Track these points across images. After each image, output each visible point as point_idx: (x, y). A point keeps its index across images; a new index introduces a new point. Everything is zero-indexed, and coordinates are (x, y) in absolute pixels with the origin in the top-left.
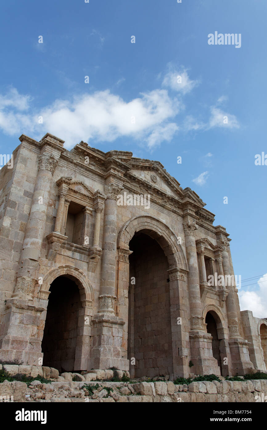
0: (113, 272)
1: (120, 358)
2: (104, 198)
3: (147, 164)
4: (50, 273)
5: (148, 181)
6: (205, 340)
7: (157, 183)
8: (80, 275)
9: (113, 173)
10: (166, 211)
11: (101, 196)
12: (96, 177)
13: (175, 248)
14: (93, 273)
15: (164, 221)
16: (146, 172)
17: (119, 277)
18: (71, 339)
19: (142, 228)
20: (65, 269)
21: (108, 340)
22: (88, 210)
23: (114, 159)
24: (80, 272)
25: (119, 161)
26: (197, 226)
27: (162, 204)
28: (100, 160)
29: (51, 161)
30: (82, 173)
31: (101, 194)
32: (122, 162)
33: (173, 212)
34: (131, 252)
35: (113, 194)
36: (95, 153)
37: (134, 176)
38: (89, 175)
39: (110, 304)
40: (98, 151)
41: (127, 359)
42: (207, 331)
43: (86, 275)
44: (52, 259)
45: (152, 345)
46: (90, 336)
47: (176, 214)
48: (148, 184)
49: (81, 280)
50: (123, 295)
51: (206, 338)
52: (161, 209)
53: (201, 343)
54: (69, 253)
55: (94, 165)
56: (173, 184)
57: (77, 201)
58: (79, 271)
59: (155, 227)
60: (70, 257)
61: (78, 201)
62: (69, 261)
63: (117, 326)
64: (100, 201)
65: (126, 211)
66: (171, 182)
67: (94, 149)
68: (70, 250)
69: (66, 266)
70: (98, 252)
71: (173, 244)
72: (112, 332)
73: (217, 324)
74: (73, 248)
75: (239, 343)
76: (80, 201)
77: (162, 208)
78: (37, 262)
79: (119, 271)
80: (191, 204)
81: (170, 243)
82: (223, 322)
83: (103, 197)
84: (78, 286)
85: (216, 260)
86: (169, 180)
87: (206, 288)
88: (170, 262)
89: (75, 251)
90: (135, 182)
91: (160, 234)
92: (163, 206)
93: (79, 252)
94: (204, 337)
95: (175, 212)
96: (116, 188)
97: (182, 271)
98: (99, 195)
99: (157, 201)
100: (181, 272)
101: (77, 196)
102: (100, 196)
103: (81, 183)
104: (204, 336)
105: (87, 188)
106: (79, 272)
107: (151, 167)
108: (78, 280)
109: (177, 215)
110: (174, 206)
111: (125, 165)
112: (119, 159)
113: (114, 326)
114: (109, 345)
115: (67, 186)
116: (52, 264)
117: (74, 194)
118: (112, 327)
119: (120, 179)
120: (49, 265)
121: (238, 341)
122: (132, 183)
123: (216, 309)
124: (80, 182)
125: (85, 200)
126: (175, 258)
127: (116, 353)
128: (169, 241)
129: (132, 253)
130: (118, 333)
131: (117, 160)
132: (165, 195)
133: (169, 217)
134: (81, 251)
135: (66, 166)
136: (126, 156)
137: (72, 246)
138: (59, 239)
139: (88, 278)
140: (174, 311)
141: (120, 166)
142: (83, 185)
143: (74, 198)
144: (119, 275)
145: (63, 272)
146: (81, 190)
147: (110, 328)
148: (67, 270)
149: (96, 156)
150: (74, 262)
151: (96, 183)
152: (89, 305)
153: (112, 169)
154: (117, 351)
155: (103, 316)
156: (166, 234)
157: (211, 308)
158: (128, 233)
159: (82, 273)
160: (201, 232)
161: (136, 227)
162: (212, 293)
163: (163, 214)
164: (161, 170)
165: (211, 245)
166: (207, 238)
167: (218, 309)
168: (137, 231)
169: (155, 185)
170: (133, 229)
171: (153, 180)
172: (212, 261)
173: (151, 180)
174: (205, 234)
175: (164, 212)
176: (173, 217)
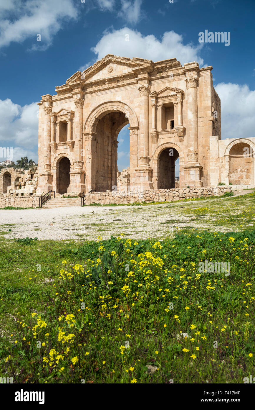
4: (55, 159)
7: (113, 71)
14: (73, 152)
16: (104, 69)
20: (60, 155)
25: (73, 84)
28: (68, 89)
33: (128, 85)
35: (76, 105)
38: (67, 101)
48: (100, 80)
50: (88, 158)
52: (117, 90)
54: (62, 147)
58: (66, 153)
59: (111, 107)
62: (62, 151)
75: (184, 168)
76: (64, 119)
80: (138, 70)
85: (177, 102)
89: (63, 145)
90: (94, 85)
93: (65, 145)
95: (130, 84)
99: (112, 86)
100: (132, 129)
101: (62, 117)
103: (63, 109)
107: (104, 63)
109: (133, 85)
116: (55, 154)
119: (78, 94)
122: (92, 87)
125: (66, 116)
130: (78, 177)
131: (71, 84)
132: (117, 78)
133: (125, 91)
135: (57, 104)
138: (52, 144)
139: (71, 155)
141: (75, 85)
143: (61, 119)
145: (60, 157)
146: (63, 113)
152: (72, 167)
153: (73, 90)
157: (166, 146)
159: (68, 154)
160: (163, 83)
161: (95, 115)
162: (169, 133)
163: (119, 92)
164: (113, 58)
165: (173, 90)
166: (167, 87)
167: (175, 144)
168: (97, 117)
169: (111, 73)
170: (93, 118)
171: (109, 71)
172: (174, 105)
173: (108, 73)
174: (168, 83)
175: (120, 90)
176: (129, 88)
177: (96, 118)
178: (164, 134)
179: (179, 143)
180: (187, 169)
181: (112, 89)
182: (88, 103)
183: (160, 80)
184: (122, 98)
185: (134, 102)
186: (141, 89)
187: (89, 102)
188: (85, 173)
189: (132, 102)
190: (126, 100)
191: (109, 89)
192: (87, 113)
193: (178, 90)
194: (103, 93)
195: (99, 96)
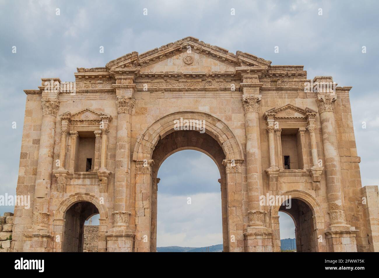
0: (121, 189)
2: (108, 117)
3: (171, 49)
4: (61, 204)
5: (179, 68)
7: (193, 64)
8: (92, 198)
10: (210, 94)
11: (104, 117)
12: (105, 95)
13: (224, 136)
14: (106, 193)
15: (206, 108)
16: (175, 57)
17: (136, 190)
19: (169, 129)
20: (76, 197)
22: (96, 134)
23: (113, 70)
27: (202, 88)
28: (104, 76)
29: (47, 104)
30: (88, 98)
31: (104, 115)
32: (124, 69)
33: (221, 90)
35: (121, 107)
38: (96, 96)
39: (118, 219)
40: (97, 69)
43: (98, 197)
44: (62, 191)
46: (106, 249)
47: (229, 91)
48: (173, 73)
49: (94, 202)
50: (141, 206)
52: (201, 94)
54: (80, 182)
55: (101, 83)
56: (218, 54)
61: (85, 129)
62: (79, 188)
63: (124, 239)
65: (146, 117)
66: (215, 53)
67: (92, 69)
68: (79, 178)
69: (76, 194)
71: (220, 132)
72: (118, 244)
73: (312, 212)
74: (82, 176)
75: (332, 233)
76: (87, 128)
77: (203, 92)
78: (44, 199)
79: (136, 184)
80: (245, 71)
81: (215, 132)
82: (316, 208)
85: (307, 129)
86: (211, 52)
89: (84, 178)
90: (156, 78)
92: (205, 90)
93: (89, 178)
96: (122, 100)
101: (85, 124)
103: (87, 109)
105: (93, 112)
106: (90, 196)
107: (180, 48)
110: (225, 81)
111: (128, 70)
113: (119, 239)
115: (66, 122)
116: (63, 195)
117: (81, 123)
119: (127, 88)
120: (61, 196)
121: (331, 230)
122: (154, 81)
123: (303, 194)
124: (85, 109)
125: (93, 125)
126: (223, 149)
128: (213, 131)
130: (125, 244)
132: (204, 75)
133: (216, 99)
134: (90, 176)
135: (70, 99)
136: (128, 59)
137: (80, 175)
138: (61, 174)
142: (89, 110)
143: (81, 128)
144: (136, 188)
145: (74, 200)
146: (87, 116)
147: (115, 241)
148: (78, 197)
149: (97, 74)
150: (85, 188)
151: (105, 102)
152: (103, 223)
157: (293, 195)
158: (147, 141)
159: (93, 196)
160: (281, 97)
161: (159, 131)
162: (295, 176)
163: (205, 99)
164: (196, 45)
165: (298, 110)
166: (289, 105)
167: (307, 194)
168: (162, 134)
169: (190, 67)
170: (154, 135)
171: (187, 62)
172: (301, 132)
173: (184, 64)
174: (289, 99)
175: (206, 96)
176: (223, 96)
177: (160, 136)
178: (287, 176)
179: (313, 193)
180: (338, 236)
181: (192, 92)
182: (144, 108)
183: (275, 92)
184: (211, 109)
185: (233, 119)
186: (248, 101)
187: (144, 106)
188: (135, 236)
189: (229, 119)
190: (218, 114)
191: (187, 91)
192: (141, 125)
193: (311, 112)
194: (174, 95)
195: (166, 99)
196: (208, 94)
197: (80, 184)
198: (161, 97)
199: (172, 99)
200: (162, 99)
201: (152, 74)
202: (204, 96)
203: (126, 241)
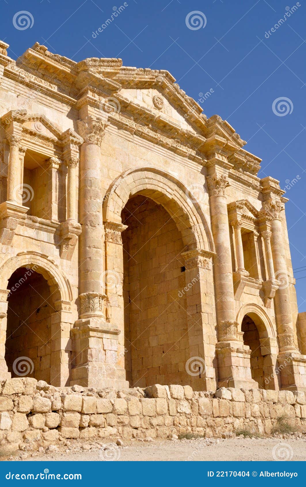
1: (115, 379)
2: (79, 143)
3: (147, 78)
5: (149, 108)
6: (240, 355)
7: (162, 110)
8: (51, 264)
9: (91, 99)
10: (179, 158)
11: (75, 140)
13: (194, 219)
14: (69, 262)
15: (175, 175)
16: (145, 91)
17: (108, 265)
18: (41, 357)
19: (141, 188)
21: (98, 355)
22: (54, 162)
23: (92, 73)
24: (49, 261)
26: (230, 181)
27: (173, 147)
30: (40, 101)
31: (74, 137)
32: (105, 79)
33: (190, 158)
34: (125, 227)
36: (59, 64)
37: (125, 101)
38: (51, 103)
39: (97, 305)
41: (126, 380)
42: (244, 342)
43: (58, 265)
44: (6, 243)
45: (159, 367)
46: (71, 352)
47: (196, 162)
49: (53, 272)
50: (115, 292)
51: (242, 353)
52: (170, 155)
53: (233, 360)
54: (31, 232)
56: (190, 110)
57: (36, 149)
58: (48, 258)
59: (161, 185)
60: (32, 239)
62: (32, 244)
63: (108, 336)
64: (73, 147)
65: (115, 161)
66: (188, 107)
68: (32, 227)
69: (30, 253)
70: (76, 230)
71: (191, 212)
72: (103, 345)
73: (260, 333)
74: (37, 225)
75: (293, 360)
76: (40, 148)
77: (173, 153)
79: (108, 257)
80: (220, 143)
81: (186, 210)
82: (269, 329)
83: (78, 141)
84: (47, 281)
85: (260, 235)
86: (184, 104)
87: (243, 279)
88: (187, 241)
89: (39, 229)
90: (128, 112)
91: (170, 197)
92: (174, 150)
93: (46, 231)
94: (238, 351)
96: (97, 124)
97: (205, 254)
98: (71, 138)
99: (164, 142)
100: (203, 255)
101: (35, 140)
102: (72, 141)
103: (41, 118)
104: (238, 349)
105: (50, 127)
106: (47, 260)
108: (47, 272)
109: (196, 164)
110: (192, 148)
111: (111, 83)
112: (100, 73)
113: (105, 336)
114: (98, 361)
115: (20, 126)
117: (31, 137)
118: (102, 338)
120: (4, 251)
123: (259, 310)
124: (39, 117)
125: (49, 146)
126: (193, 234)
127: (110, 372)
128: (183, 207)
129: (127, 229)
130: (111, 345)
134: (49, 228)
135: (14, 89)
136: (111, 66)
137: (35, 222)
138: (15, 212)
139: (62, 269)
140: (192, 315)
141: (102, 85)
142: (43, 120)
143: (31, 144)
144: (108, 262)
145: (25, 261)
146: (39, 129)
147: (99, 339)
148: (30, 258)
150: (40, 245)
152: (65, 308)
153: (89, 91)
154: (110, 369)
155: (88, 322)
156: (179, 196)
157: (251, 309)
158: (119, 197)
160: (237, 189)
161: (130, 187)
162: (253, 287)
163: (174, 163)
165: (253, 210)
166: (246, 200)
167: (262, 310)
168: (133, 193)
169: (160, 111)
170: (126, 191)
171: (157, 105)
173: (153, 105)
174: (243, 193)
175: (176, 160)
176: (190, 166)
177: (130, 195)
179: (266, 311)
180: (296, 363)
181: (162, 148)
187: (111, 144)
191: (157, 143)
192: (108, 170)
193: (269, 216)
194: (144, 143)
195: (135, 145)
196: (176, 157)
197: (33, 237)
198: (130, 140)
199: (142, 148)
200: (132, 143)
201: (128, 102)
202: (173, 159)
203: (113, 341)
